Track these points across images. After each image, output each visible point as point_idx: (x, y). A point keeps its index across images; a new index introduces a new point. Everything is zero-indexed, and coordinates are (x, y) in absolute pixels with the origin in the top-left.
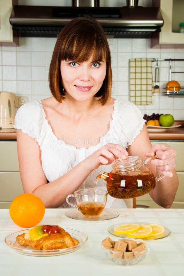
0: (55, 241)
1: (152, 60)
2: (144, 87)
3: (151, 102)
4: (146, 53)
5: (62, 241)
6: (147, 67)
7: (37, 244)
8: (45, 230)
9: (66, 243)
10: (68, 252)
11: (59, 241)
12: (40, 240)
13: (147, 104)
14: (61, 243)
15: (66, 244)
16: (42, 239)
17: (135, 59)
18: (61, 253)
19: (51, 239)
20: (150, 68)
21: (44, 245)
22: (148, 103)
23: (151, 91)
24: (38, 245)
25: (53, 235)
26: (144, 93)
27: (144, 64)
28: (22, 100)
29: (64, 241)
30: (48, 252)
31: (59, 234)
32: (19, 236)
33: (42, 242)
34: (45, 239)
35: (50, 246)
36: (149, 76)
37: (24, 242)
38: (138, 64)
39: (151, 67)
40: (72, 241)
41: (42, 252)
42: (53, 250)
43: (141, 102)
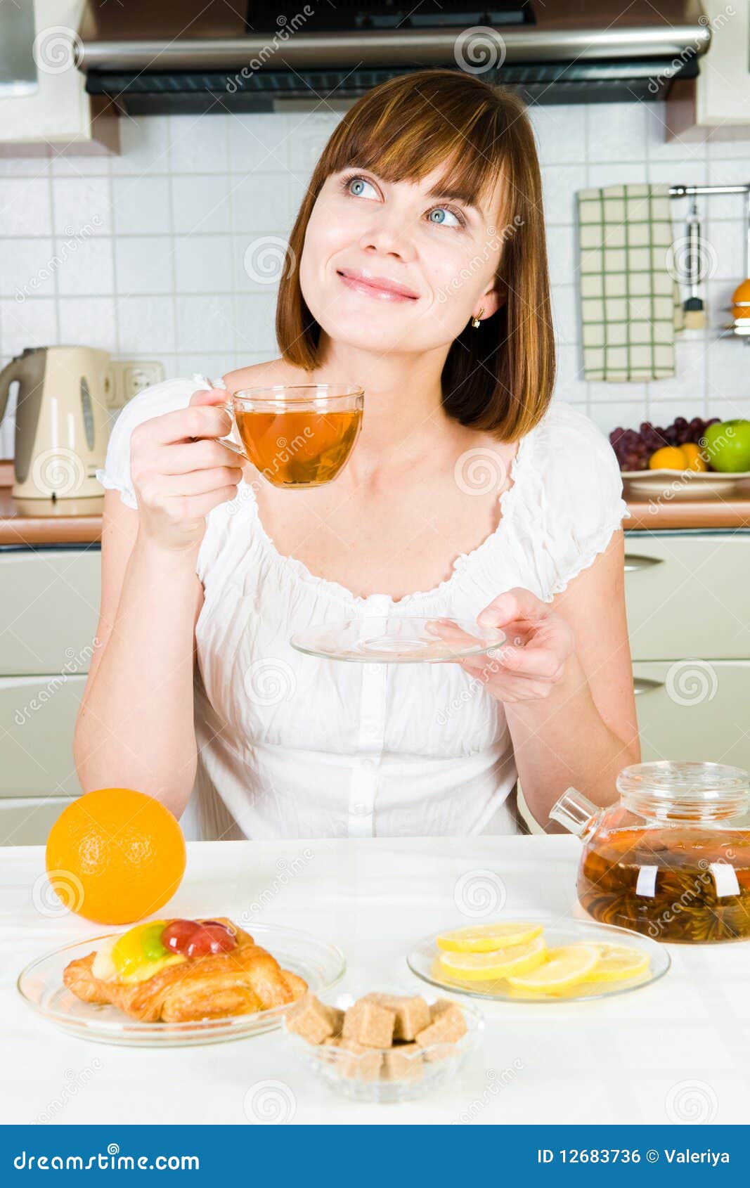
0: (214, 982)
1: (673, 192)
2: (640, 308)
3: (673, 369)
4: (647, 163)
5: (239, 983)
6: (650, 221)
7: (143, 997)
8: (173, 942)
9: (258, 990)
10: (264, 1026)
11: (227, 983)
12: (152, 980)
13: (655, 378)
14: (236, 990)
15: (256, 996)
16: (159, 975)
17: (601, 191)
18: (239, 1032)
19: (196, 976)
20: (665, 226)
21: (169, 1000)
22: (658, 373)
23: (671, 320)
24: (144, 1001)
25: (204, 958)
26: (640, 332)
27: (638, 210)
28: (141, 374)
29: (248, 982)
30: (184, 1028)
31: (226, 956)
32: (74, 964)
33: (161, 989)
34: (174, 975)
35: (191, 1004)
36: (663, 259)
37: (92, 989)
38: (614, 211)
39: (670, 222)
40: (282, 983)
41: (161, 1030)
42: (205, 1020)
43: (629, 369)
